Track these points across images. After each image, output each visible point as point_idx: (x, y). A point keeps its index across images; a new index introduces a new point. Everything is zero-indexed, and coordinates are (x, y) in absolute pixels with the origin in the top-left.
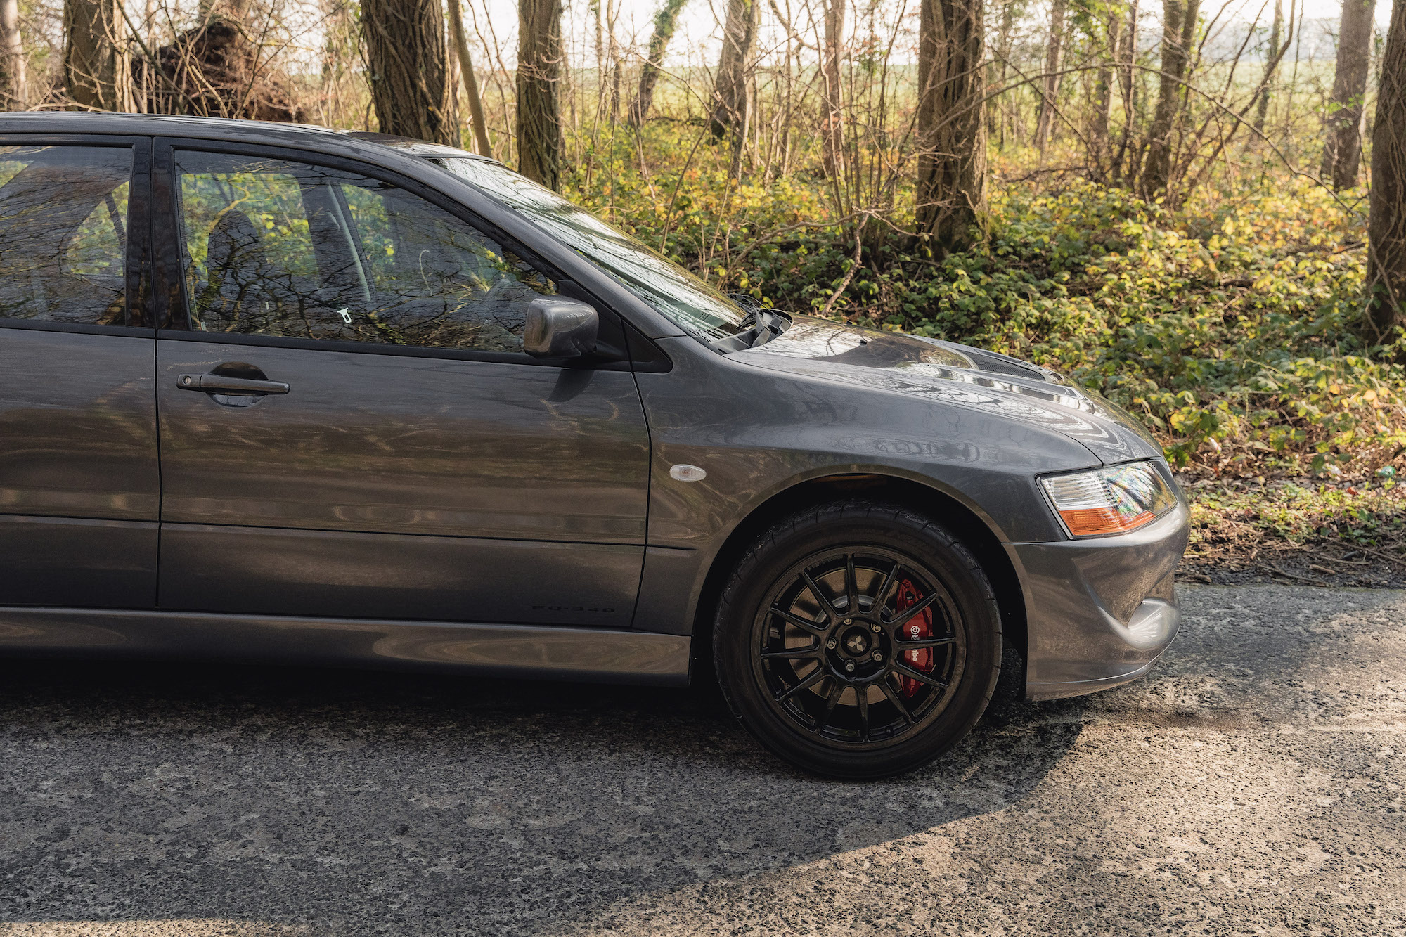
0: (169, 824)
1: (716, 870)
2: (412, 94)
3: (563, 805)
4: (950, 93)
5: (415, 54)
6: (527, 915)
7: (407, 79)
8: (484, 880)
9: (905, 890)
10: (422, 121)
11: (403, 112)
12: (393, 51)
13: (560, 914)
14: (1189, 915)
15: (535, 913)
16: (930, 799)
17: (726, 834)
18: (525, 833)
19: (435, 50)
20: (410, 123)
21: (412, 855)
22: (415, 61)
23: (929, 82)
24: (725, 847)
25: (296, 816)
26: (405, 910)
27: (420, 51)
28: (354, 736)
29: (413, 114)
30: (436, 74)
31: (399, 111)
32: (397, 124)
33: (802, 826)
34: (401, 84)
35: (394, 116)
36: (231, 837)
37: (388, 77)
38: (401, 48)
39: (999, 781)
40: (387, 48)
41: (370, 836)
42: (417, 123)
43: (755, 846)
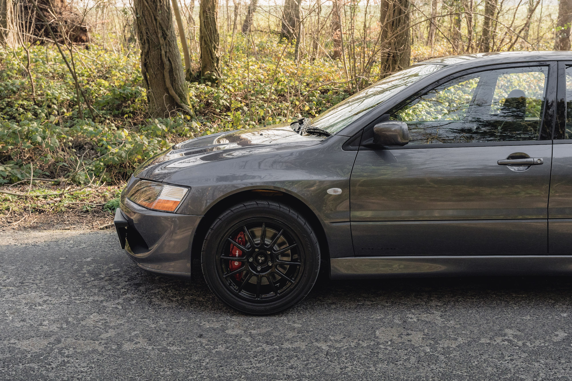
0: (102, 336)
1: (330, 346)
2: (155, 23)
3: (264, 324)
4: (395, 24)
5: (156, 5)
6: (258, 365)
7: (153, 17)
8: (238, 353)
9: (406, 351)
10: (160, 35)
11: (151, 31)
12: (146, 4)
13: (271, 364)
14: (515, 357)
15: (261, 365)
16: (411, 318)
17: (332, 333)
18: (251, 335)
19: (165, 3)
20: (154, 36)
21: (207, 345)
22: (156, 8)
23: (386, 19)
24: (332, 338)
25: (155, 332)
26: (208, 365)
27: (159, 4)
28: (172, 301)
29: (156, 32)
30: (166, 14)
31: (149, 31)
32: (149, 37)
33: (362, 330)
34: (150, 19)
35: (147, 33)
36: (130, 340)
37: (144, 16)
38: (150, 3)
39: (438, 311)
40: (143, 3)
41: (187, 338)
42: (157, 37)
43: (344, 338)
